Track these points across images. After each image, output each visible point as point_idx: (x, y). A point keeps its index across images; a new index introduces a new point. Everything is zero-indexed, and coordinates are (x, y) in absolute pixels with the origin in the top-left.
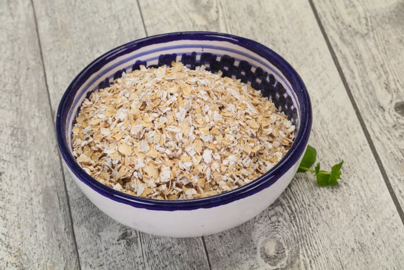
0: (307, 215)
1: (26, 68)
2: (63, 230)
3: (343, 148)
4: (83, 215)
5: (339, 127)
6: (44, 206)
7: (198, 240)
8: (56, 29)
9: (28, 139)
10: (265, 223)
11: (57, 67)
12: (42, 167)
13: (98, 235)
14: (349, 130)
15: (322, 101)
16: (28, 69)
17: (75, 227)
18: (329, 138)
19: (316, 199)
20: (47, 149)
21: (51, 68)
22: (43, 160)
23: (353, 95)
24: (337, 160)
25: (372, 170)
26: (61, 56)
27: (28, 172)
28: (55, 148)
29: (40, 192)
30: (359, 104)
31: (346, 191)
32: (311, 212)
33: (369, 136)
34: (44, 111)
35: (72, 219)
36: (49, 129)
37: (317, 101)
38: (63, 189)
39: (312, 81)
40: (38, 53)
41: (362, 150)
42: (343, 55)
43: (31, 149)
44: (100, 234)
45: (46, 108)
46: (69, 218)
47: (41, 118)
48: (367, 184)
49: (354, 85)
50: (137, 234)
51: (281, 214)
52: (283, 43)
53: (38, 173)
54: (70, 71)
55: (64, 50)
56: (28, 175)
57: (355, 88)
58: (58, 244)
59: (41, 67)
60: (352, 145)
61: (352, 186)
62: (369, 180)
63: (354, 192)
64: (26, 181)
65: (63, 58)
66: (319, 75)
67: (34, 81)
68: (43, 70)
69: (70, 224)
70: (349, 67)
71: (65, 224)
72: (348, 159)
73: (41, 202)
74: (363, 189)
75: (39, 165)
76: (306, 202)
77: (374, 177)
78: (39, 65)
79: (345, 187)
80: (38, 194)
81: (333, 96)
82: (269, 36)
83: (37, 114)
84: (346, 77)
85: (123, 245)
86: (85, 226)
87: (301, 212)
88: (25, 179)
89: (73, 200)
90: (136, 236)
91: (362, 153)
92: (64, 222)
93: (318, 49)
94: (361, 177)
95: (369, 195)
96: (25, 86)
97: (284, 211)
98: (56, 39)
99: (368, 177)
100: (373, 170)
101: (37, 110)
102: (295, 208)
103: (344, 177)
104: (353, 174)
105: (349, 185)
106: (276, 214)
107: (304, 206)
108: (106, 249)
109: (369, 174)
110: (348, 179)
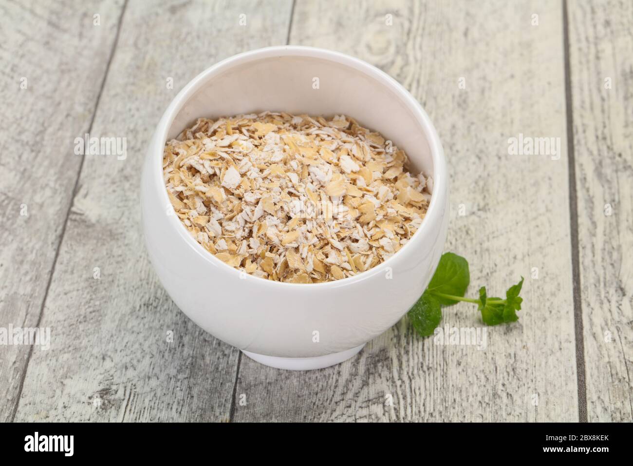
1: (65, 114)
2: (11, 364)
3: (529, 339)
5: (536, 304)
8: (138, 68)
9: (19, 217)
11: (114, 121)
12: (22, 262)
13: (62, 383)
14: (551, 312)
15: (523, 260)
16: (68, 115)
17: (32, 363)
19: (446, 407)
20: (43, 238)
21: (103, 122)
22: (29, 252)
23: (581, 260)
24: (510, 354)
25: (564, 383)
26: (127, 109)
28: (56, 240)
30: (584, 276)
31: (504, 407)
33: (582, 328)
34: (65, 182)
35: (31, 352)
36: (60, 209)
37: (515, 258)
38: (40, 302)
39: (520, 225)
40: (94, 96)
41: (561, 349)
42: (589, 196)
43: (18, 233)
44: (66, 382)
45: (70, 179)
47: (55, 191)
48: (547, 403)
49: (589, 246)
50: (125, 395)
51: (376, 417)
52: (496, 159)
53: (11, 270)
54: (132, 131)
55: (137, 99)
57: (588, 252)
59: (89, 117)
60: (546, 338)
61: (519, 402)
62: (552, 398)
63: (518, 410)
65: (130, 110)
66: (535, 219)
68: (90, 122)
69: (26, 356)
70: (591, 217)
71: (18, 356)
72: (531, 357)
75: (19, 258)
76: (428, 409)
77: (562, 394)
78: (87, 113)
79: (505, 400)
81: (545, 256)
82: (477, 143)
83: (52, 184)
84: (579, 230)
85: (95, 406)
86: (49, 365)
89: (47, 321)
90: (122, 398)
91: (558, 354)
92: (17, 352)
93: (550, 179)
96: (52, 139)
97: (384, 414)
98: (131, 80)
99: (552, 393)
100: (566, 384)
101: (54, 178)
102: (405, 413)
103: (511, 383)
104: (528, 383)
105: (514, 399)
106: (370, 415)
107: (423, 413)
108: (65, 407)
109: (557, 388)
110: (517, 389)
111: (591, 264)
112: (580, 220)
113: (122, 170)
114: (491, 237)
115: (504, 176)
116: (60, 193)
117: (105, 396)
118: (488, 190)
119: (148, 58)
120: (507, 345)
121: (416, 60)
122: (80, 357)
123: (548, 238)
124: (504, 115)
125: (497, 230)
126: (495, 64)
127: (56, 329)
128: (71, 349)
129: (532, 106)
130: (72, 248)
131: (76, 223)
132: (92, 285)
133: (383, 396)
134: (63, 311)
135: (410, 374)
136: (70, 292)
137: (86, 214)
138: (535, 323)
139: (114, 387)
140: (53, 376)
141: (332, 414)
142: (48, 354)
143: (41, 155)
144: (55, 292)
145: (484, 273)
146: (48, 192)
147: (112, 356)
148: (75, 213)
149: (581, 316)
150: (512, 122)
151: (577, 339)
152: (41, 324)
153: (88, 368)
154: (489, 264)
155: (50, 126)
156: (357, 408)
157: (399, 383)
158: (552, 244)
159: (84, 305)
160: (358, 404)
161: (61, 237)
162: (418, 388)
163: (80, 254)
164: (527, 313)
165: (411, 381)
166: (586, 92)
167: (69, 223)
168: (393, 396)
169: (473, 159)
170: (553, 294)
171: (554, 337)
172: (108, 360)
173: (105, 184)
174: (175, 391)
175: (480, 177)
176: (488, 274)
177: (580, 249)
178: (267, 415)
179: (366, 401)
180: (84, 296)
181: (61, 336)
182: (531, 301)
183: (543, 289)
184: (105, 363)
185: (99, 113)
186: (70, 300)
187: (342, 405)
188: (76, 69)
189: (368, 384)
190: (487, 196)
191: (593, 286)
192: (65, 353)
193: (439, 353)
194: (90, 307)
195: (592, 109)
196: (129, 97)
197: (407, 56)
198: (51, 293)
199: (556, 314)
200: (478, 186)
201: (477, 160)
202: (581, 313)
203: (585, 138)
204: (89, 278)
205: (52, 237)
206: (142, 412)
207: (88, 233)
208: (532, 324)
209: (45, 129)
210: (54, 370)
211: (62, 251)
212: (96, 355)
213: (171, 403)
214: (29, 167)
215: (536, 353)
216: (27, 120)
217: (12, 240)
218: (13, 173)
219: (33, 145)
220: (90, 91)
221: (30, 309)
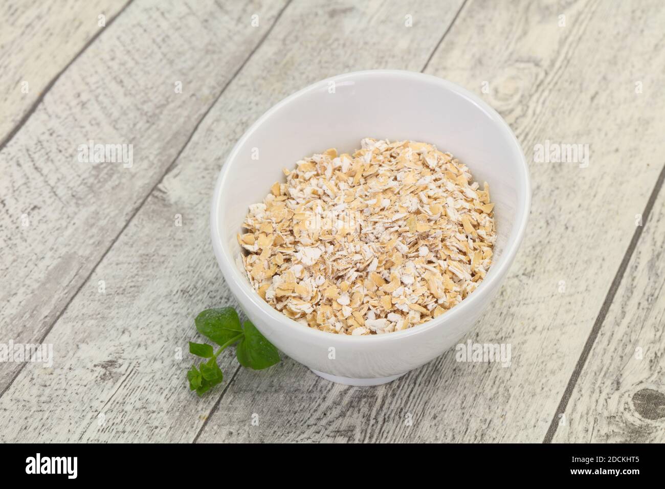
111: (602, 352)
112: (612, 307)
113: (219, 159)
114: (522, 303)
115: (563, 247)
116: (155, 168)
117: (109, 368)
118: (541, 257)
119: (289, 55)
120: (487, 410)
121: (534, 114)
122: (104, 326)
123: (574, 316)
124: (590, 187)
125: (531, 299)
126: (606, 135)
127: (95, 295)
128: (99, 316)
129: (621, 184)
130: (142, 223)
131: (156, 200)
132: (144, 261)
133: (352, 431)
134: (108, 279)
135: (386, 417)
136: (123, 263)
137: (168, 193)
139: (120, 361)
140: (72, 337)
141: (300, 435)
142: (77, 316)
143: (154, 127)
144: (109, 260)
145: (499, 336)
146: (145, 164)
147: (132, 331)
148: (160, 191)
149: (568, 399)
150: (595, 196)
152: (84, 286)
153: (106, 338)
154: (508, 328)
155: (173, 101)
156: (324, 436)
157: (372, 422)
158: (575, 324)
159: (129, 279)
160: (327, 432)
161: (137, 210)
162: (387, 431)
163: (146, 230)
165: (384, 423)
167: (150, 199)
168: (361, 433)
169: (542, 223)
170: (553, 372)
172: (127, 334)
173: (198, 168)
174: (172, 378)
175: (540, 242)
176: (502, 337)
177: (599, 335)
178: (242, 421)
179: (334, 432)
180: (132, 270)
181: (96, 302)
182: (530, 374)
183: (546, 365)
184: (123, 337)
185: (221, 99)
186: (119, 271)
187: (313, 429)
188: (220, 52)
189: (345, 416)
190: (538, 262)
191: (593, 374)
192: (92, 319)
193: (421, 403)
194: (132, 281)
196: (255, 90)
197: (528, 107)
198: (105, 261)
199: (547, 392)
200: (534, 251)
201: (544, 225)
202: (570, 397)
204: (144, 255)
205: (129, 208)
206: (135, 390)
207: (162, 212)
208: (520, 396)
209: (168, 103)
210: (76, 333)
211: (132, 224)
212: (118, 327)
213: (164, 388)
214: (138, 136)
215: (510, 425)
216: (156, 92)
217: (94, 203)
218: (123, 139)
219: (151, 117)
220: (223, 76)
221: (81, 271)
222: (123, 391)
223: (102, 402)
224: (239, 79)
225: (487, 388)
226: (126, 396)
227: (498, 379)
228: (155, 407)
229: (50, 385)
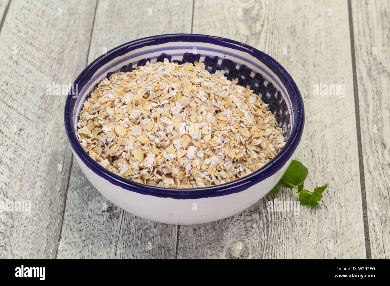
0: (280, 227)
1: (74, 41)
2: (58, 192)
3: (335, 174)
4: (80, 182)
5: (338, 154)
6: (48, 166)
7: (173, 228)
8: (112, 11)
9: (55, 104)
10: (239, 226)
12: (58, 132)
13: (87, 203)
14: (346, 158)
15: (330, 127)
16: (76, 42)
17: (69, 191)
18: (325, 162)
21: (96, 45)
22: (62, 126)
23: (361, 127)
25: (354, 200)
26: (108, 37)
27: (45, 133)
29: (50, 153)
30: (363, 137)
31: (323, 214)
32: (285, 226)
33: (363, 168)
35: (68, 184)
37: (326, 126)
39: (327, 106)
40: (89, 30)
41: (352, 180)
42: (364, 88)
43: (55, 114)
44: (89, 202)
46: (67, 182)
48: (346, 211)
49: (365, 119)
50: (121, 210)
51: (256, 221)
52: (313, 66)
53: (53, 136)
55: (113, 32)
56: (44, 136)
57: (365, 122)
58: (49, 203)
59: (88, 43)
60: (344, 173)
61: (331, 211)
62: (349, 209)
63: (331, 216)
64: (40, 141)
65: (110, 38)
66: (336, 103)
67: (77, 53)
68: (88, 46)
69: (66, 188)
70: (366, 101)
71: (62, 187)
72: (336, 185)
73: (47, 162)
74: (341, 216)
75: (57, 129)
76: (283, 216)
77: (354, 206)
78: (86, 40)
79: (324, 210)
80: (47, 154)
81: (342, 125)
82: (302, 57)
84: (360, 109)
85: (105, 217)
86: (78, 192)
87: (275, 224)
88: (40, 139)
89: (75, 167)
90: (120, 212)
91: (351, 183)
92: (61, 185)
93: (343, 78)
94: (343, 204)
95: (344, 221)
96: (69, 57)
97: (260, 219)
98: (109, 20)
99: (349, 206)
100: (356, 200)
102: (271, 218)
103: (326, 200)
104: (336, 200)
105: (329, 209)
106: (253, 220)
107: (280, 219)
108: (89, 217)
109: (351, 202)
110: (330, 203)
111: (367, 130)
112: (360, 103)
114: (312, 114)
115: (318, 77)
117: (110, 211)
118: (309, 86)
119: (117, 5)
120: (323, 178)
121: (266, 6)
123: (343, 114)
124: (316, 40)
125: (316, 110)
126: (310, 8)
129: (331, 34)
133: (259, 209)
138: (338, 165)
139: (115, 206)
140: (81, 199)
141: (232, 219)
142: (77, 186)
143: (63, 66)
145: (310, 135)
149: (362, 160)
150: (321, 44)
151: (360, 174)
152: (72, 168)
154: (312, 130)
155: (66, 48)
156: (245, 216)
158: (345, 118)
164: (333, 159)
166: (361, 25)
168: (264, 208)
169: (301, 67)
170: (347, 148)
171: (349, 173)
175: (305, 77)
176: (311, 136)
177: (361, 121)
179: (250, 212)
182: (335, 152)
183: (341, 145)
185: (93, 40)
188: (78, 13)
190: (309, 89)
191: (368, 143)
195: (364, 35)
196: (109, 30)
197: (261, 3)
199: (349, 159)
200: (304, 83)
202: (363, 159)
203: (361, 53)
206: (131, 220)
208: (336, 166)
209: (64, 51)
210: (82, 196)
214: (57, 73)
215: (339, 183)
216: (54, 45)
217: (52, 118)
218: (49, 77)
219: (58, 60)
220: (87, 26)
221: (65, 160)
222: (125, 223)
223: (116, 231)
224: (97, 26)
225: (318, 166)
226: (128, 224)
227: (320, 159)
228: (147, 226)
229: (83, 230)
